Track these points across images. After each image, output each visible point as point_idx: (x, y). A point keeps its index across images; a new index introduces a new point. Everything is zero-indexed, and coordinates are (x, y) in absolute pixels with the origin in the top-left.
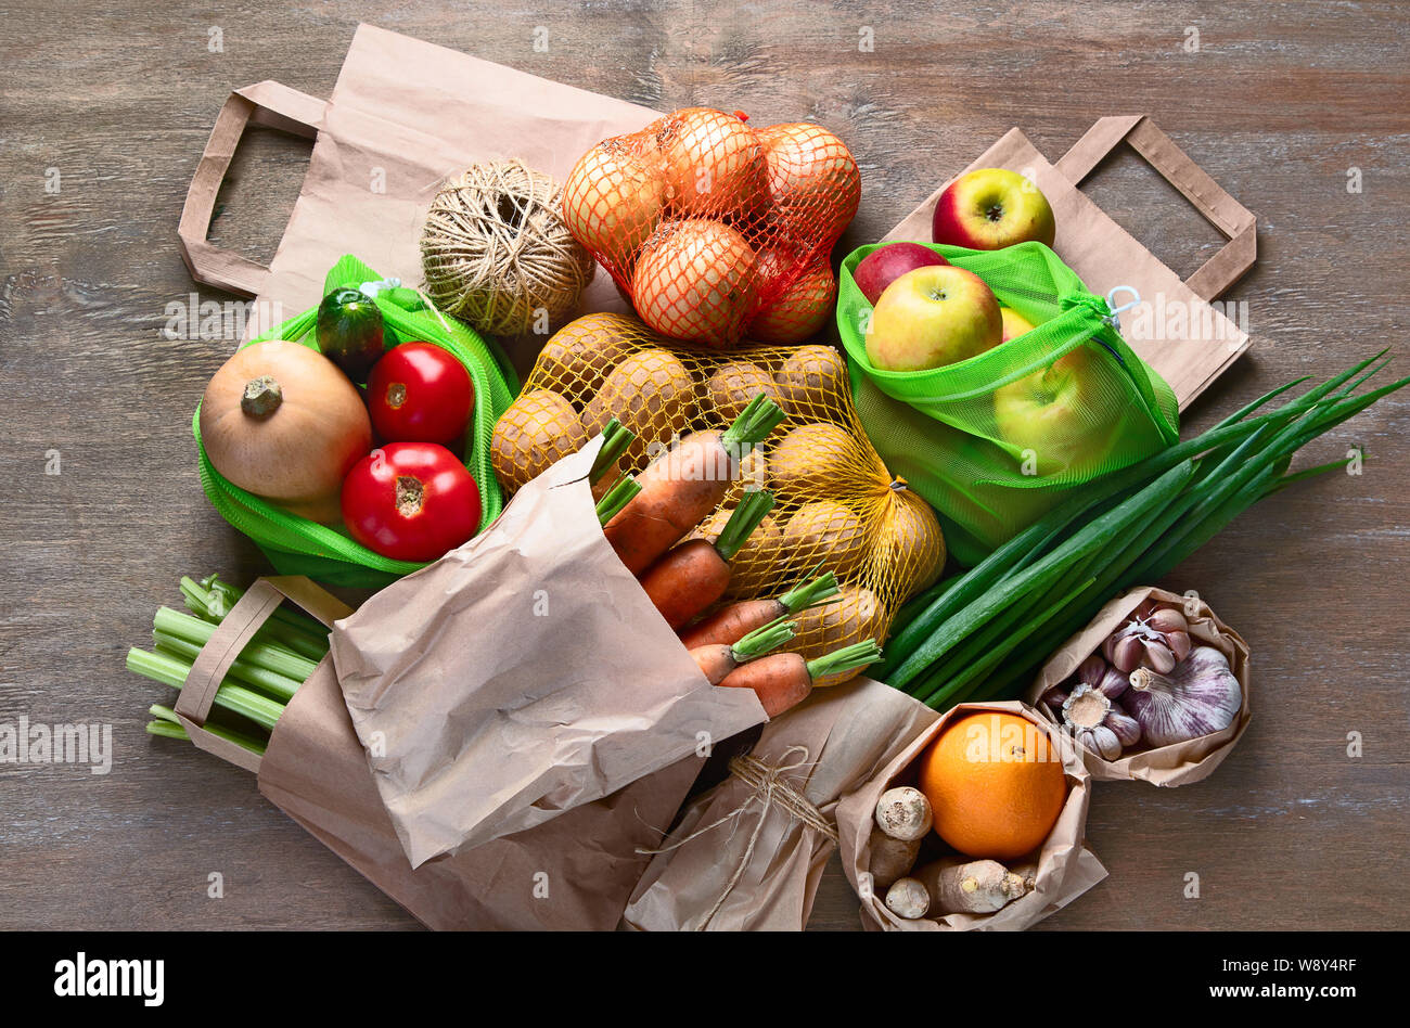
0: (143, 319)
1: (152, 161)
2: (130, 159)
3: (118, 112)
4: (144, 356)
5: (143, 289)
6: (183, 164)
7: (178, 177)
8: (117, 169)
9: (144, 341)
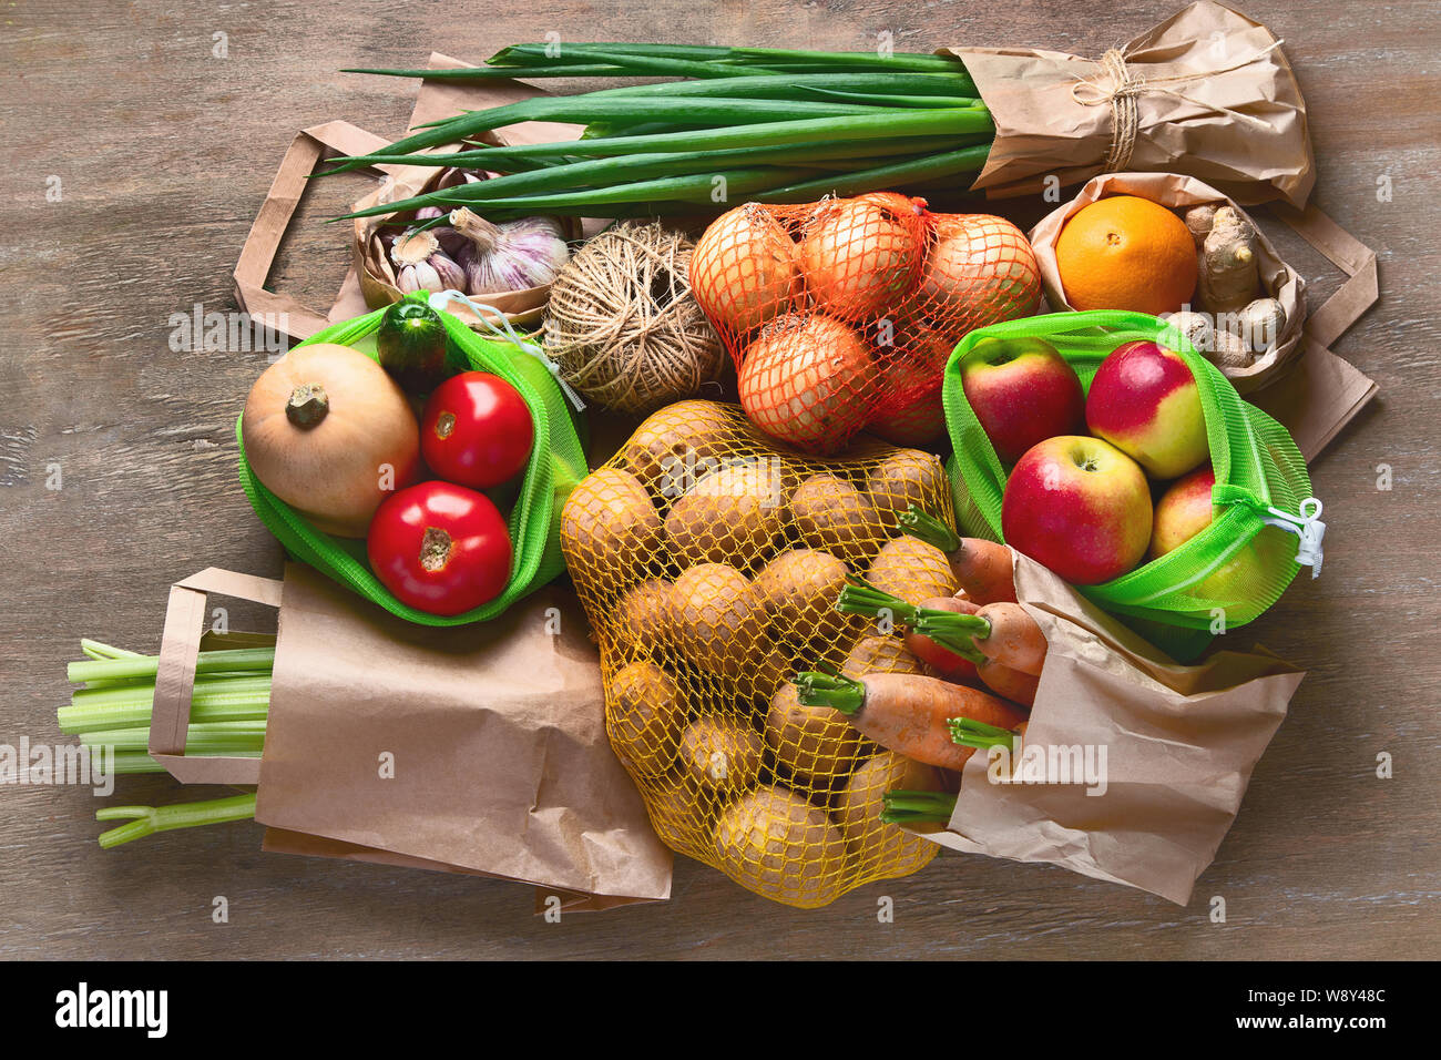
0: (177, 431)
1: (175, 260)
2: (152, 259)
3: (136, 209)
4: (180, 471)
5: (175, 399)
6: (209, 261)
7: (203, 275)
8: (139, 272)
9: (178, 455)
